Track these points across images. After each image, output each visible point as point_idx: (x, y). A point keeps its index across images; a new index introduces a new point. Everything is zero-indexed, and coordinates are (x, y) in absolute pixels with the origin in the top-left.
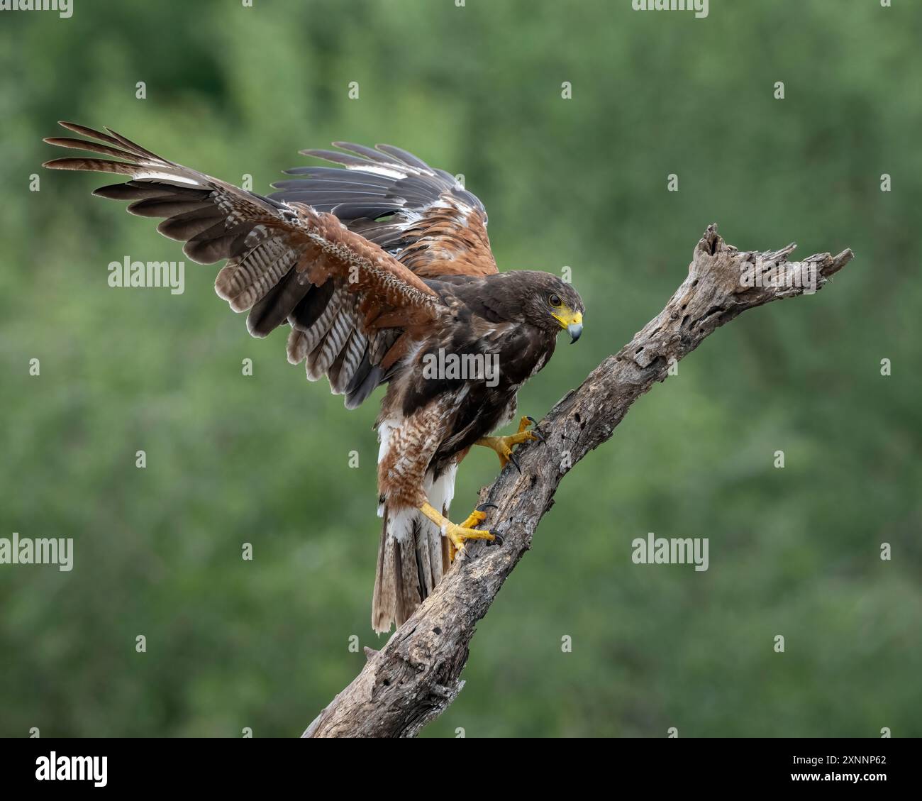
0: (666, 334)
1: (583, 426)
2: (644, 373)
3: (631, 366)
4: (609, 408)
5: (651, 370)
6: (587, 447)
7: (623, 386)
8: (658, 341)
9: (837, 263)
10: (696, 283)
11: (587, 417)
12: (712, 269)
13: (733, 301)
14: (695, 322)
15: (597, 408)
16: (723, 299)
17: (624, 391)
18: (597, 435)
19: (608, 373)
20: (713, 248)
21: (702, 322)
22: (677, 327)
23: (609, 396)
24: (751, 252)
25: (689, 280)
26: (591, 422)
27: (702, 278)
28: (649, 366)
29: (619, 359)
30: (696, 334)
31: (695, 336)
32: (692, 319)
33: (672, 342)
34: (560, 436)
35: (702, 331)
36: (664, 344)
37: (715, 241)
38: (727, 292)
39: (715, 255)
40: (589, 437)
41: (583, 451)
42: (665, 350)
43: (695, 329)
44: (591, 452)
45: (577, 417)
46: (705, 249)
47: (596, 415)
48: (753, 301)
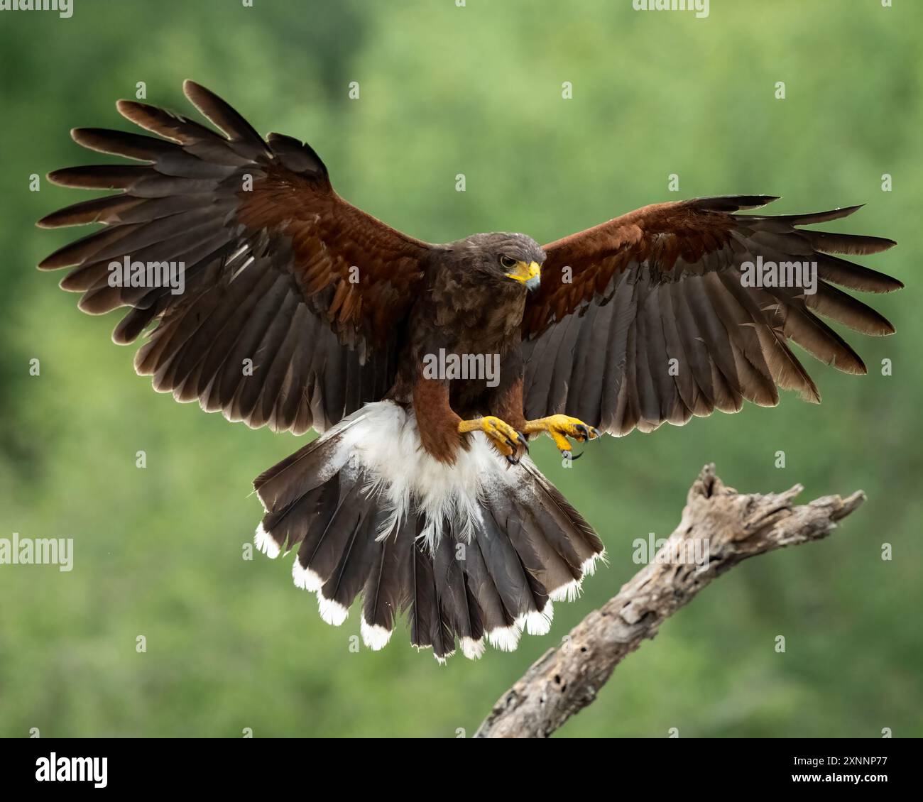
0: (657, 587)
1: (564, 689)
2: (633, 629)
3: (617, 622)
4: (592, 669)
5: (640, 626)
6: (567, 712)
7: (609, 644)
8: (649, 594)
9: (848, 506)
10: (690, 530)
11: (568, 679)
12: (709, 515)
13: (731, 549)
14: (688, 574)
15: (579, 668)
16: (720, 548)
17: (610, 649)
18: (578, 698)
19: (592, 630)
20: (709, 491)
21: (696, 573)
22: (669, 579)
23: (593, 657)
24: (752, 495)
25: (683, 526)
26: (573, 685)
27: (696, 524)
28: (638, 622)
29: (604, 615)
30: (690, 586)
31: (688, 589)
32: (686, 570)
33: (663, 596)
34: (539, 701)
35: (696, 582)
36: (655, 597)
37: (712, 483)
38: (725, 540)
39: (712, 498)
40: (570, 701)
41: (564, 717)
42: (655, 604)
43: (689, 581)
44: (573, 717)
45: (558, 679)
46: (701, 492)
47: (579, 676)
48: (753, 550)
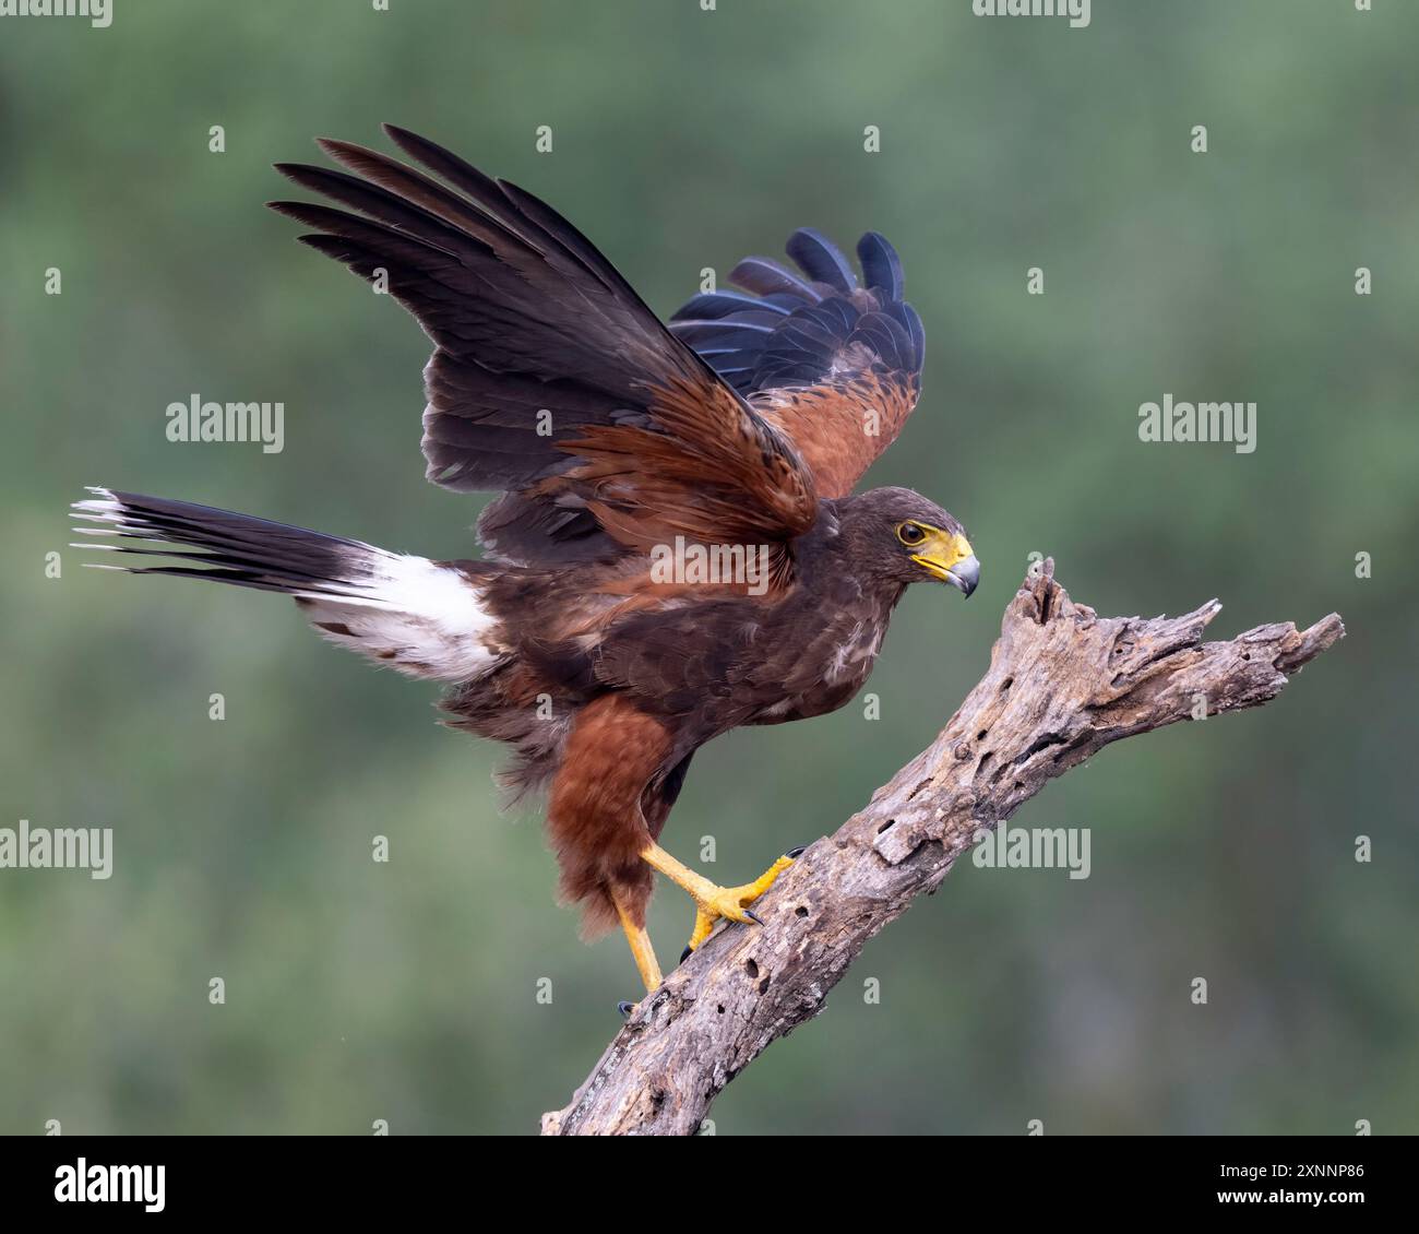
0: (943, 792)
1: (763, 988)
2: (896, 874)
3: (869, 859)
4: (819, 949)
5: (909, 869)
6: (771, 1031)
7: (849, 901)
8: (927, 806)
9: (1309, 643)
10: (1008, 683)
11: (773, 966)
12: (1043, 655)
13: (1085, 721)
14: (1005, 766)
15: (794, 947)
16: (1065, 718)
17: (852, 912)
18: (792, 1005)
19: (819, 875)
20: (1044, 610)
21: (1019, 768)
22: (967, 776)
23: (821, 924)
24: (1126, 620)
25: (995, 678)
26: (782, 979)
27: (1020, 673)
28: (907, 860)
29: (843, 846)
30: (1007, 792)
31: (1004, 797)
32: (999, 761)
33: (956, 809)
34: (715, 1008)
35: (1019, 785)
36: (940, 813)
37: (1048, 596)
38: (1074, 704)
39: (1050, 624)
40: (775, 1010)
41: (763, 1041)
42: (941, 826)
43: (1005, 782)
44: (780, 1040)
45: (752, 967)
46: (1028, 613)
47: (793, 963)
48: (1128, 723)
